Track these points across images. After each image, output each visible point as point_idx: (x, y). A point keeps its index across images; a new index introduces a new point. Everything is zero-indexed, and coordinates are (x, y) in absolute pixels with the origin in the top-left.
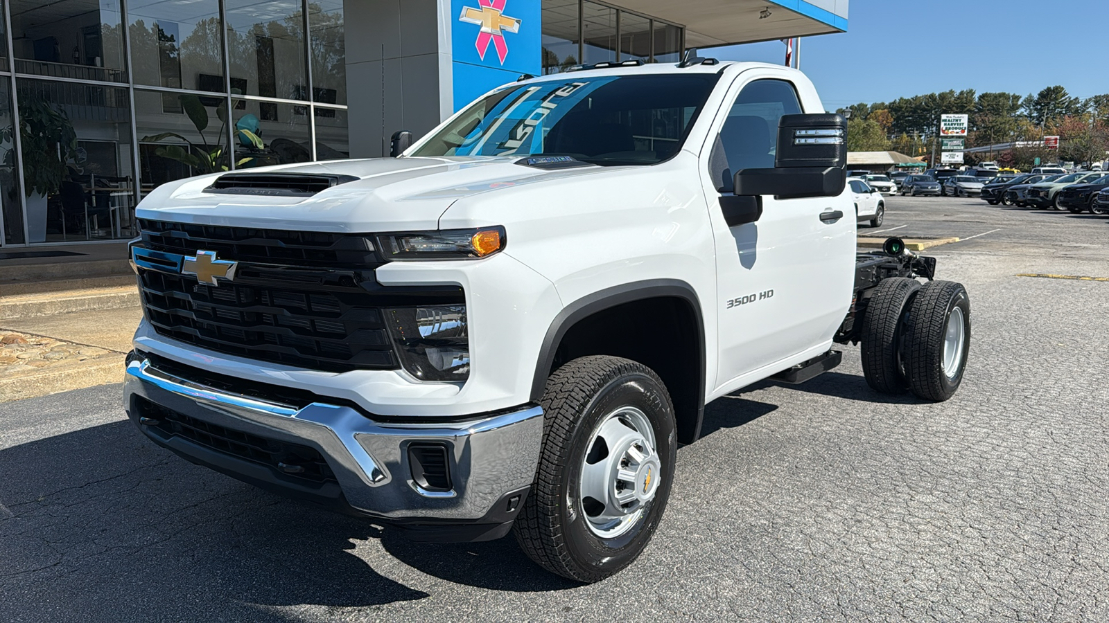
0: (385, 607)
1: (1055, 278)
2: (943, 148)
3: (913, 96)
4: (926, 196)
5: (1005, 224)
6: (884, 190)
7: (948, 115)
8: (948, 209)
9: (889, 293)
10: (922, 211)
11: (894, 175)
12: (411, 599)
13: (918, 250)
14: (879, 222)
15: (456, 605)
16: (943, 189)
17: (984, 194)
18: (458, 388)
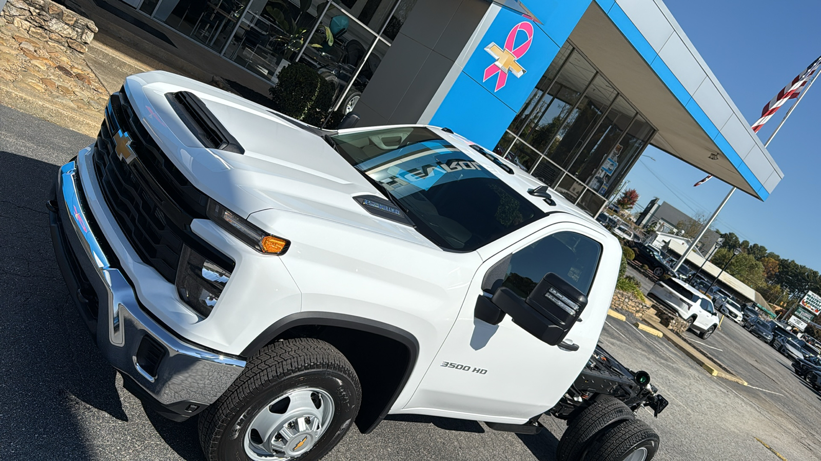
0: (94, 410)
1: (780, 458)
2: (796, 313)
3: (803, 264)
4: (758, 337)
5: (791, 394)
6: (733, 315)
7: (814, 294)
8: (762, 357)
9: (607, 409)
10: (743, 347)
11: (748, 309)
12: (113, 416)
13: (711, 374)
14: (706, 337)
15: (134, 439)
16: (773, 340)
17: (796, 363)
18: (197, 319)
